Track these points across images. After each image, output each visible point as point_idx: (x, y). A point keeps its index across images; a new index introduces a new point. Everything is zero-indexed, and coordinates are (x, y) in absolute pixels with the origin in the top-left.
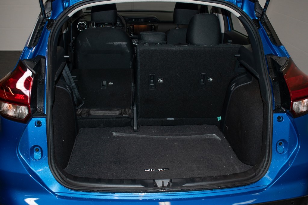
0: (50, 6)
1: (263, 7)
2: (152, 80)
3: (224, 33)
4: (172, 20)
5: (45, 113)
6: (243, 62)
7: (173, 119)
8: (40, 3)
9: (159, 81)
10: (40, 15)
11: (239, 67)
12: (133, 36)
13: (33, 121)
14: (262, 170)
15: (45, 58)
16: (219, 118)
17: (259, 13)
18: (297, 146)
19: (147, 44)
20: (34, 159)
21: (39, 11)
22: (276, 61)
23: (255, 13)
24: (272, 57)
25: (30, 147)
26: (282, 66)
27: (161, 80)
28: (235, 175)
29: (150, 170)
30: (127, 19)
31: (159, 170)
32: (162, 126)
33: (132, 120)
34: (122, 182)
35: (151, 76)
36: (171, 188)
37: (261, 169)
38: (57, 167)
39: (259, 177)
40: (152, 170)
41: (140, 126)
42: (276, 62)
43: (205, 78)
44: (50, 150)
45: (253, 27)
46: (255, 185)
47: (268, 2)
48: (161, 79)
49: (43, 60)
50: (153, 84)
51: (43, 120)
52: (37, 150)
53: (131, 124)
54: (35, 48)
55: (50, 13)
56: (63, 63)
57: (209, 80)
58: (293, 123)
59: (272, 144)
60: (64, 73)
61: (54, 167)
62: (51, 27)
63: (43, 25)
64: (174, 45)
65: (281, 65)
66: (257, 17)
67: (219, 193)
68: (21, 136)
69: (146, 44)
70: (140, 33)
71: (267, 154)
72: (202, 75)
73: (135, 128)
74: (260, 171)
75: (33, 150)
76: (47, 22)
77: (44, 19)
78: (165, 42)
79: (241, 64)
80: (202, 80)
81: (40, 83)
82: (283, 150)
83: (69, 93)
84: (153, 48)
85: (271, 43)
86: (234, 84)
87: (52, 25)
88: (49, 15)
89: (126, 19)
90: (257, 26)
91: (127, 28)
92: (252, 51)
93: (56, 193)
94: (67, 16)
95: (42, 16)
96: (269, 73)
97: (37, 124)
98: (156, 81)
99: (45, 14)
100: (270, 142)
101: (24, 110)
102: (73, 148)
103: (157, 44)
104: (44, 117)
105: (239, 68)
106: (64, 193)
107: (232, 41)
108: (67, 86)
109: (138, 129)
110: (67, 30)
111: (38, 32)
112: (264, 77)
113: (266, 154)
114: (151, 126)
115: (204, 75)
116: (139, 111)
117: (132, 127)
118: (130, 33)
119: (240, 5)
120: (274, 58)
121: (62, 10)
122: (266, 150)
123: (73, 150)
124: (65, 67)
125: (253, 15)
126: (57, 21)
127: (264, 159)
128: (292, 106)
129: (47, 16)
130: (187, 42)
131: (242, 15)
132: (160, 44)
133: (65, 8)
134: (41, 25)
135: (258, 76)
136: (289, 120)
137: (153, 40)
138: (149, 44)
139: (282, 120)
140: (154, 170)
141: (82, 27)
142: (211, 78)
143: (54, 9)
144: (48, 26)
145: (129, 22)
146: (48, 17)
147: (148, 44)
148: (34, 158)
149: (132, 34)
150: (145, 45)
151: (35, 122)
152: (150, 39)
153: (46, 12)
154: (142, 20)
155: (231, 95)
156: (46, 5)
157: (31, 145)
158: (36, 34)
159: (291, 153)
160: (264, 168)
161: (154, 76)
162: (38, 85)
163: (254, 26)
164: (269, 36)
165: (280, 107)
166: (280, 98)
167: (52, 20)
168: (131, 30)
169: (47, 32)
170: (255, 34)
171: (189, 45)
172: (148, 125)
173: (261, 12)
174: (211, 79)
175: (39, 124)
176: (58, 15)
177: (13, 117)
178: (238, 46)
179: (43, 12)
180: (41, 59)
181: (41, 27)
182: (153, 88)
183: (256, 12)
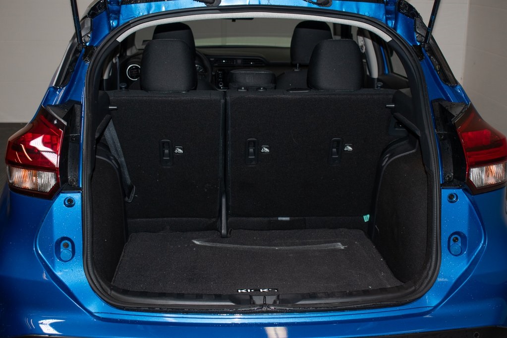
0: (89, 24)
1: (427, 25)
2: (252, 150)
3: (378, 79)
4: (289, 61)
5: (81, 186)
6: (399, 115)
7: (288, 219)
8: (74, 19)
9: (262, 151)
10: (73, 38)
11: (395, 127)
12: (222, 89)
13: (62, 197)
14: (426, 281)
15: (79, 103)
16: (366, 218)
17: (422, 36)
18: (482, 242)
19: (243, 88)
20: (61, 259)
21: (72, 31)
22: (447, 108)
23: (416, 35)
24: (441, 103)
25: (55, 240)
26: (456, 115)
27: (267, 150)
28: (383, 290)
29: (247, 291)
30: (213, 59)
31: (261, 290)
32: (270, 230)
33: (219, 220)
34: (199, 297)
35: (250, 142)
36: (278, 306)
37: (423, 281)
38: (96, 273)
39: (422, 291)
40: (249, 291)
41: (231, 230)
42: (447, 111)
43: (340, 145)
44: (87, 245)
45: (412, 56)
46: (415, 304)
47: (434, 17)
48: (266, 147)
49: (77, 106)
50: (253, 157)
51: (77, 197)
52: (66, 246)
53: (217, 227)
54: (64, 88)
55: (88, 36)
56: (108, 116)
57: (346, 149)
58: (473, 203)
59: (440, 239)
60: (107, 134)
61: (91, 273)
62: (90, 58)
63: (77, 55)
64: (288, 90)
65: (454, 114)
66: (419, 42)
67: (354, 315)
68: (43, 222)
69: (241, 89)
70: (232, 72)
71: (434, 256)
72: (335, 141)
73: (224, 231)
74: (422, 284)
75: (60, 245)
76: (84, 50)
77: (78, 45)
78: (272, 85)
79: (399, 122)
80: (335, 150)
81: (73, 140)
82: (460, 250)
83: (115, 169)
84: (252, 95)
85: (441, 82)
86: (388, 155)
87: (91, 55)
88: (87, 39)
89: (211, 59)
90: (418, 56)
91: (212, 76)
92: (411, 96)
93: (95, 314)
94: (115, 40)
95: (76, 39)
96: (436, 128)
97: (67, 203)
98: (258, 151)
99: (81, 37)
100: (438, 235)
101: (48, 180)
102: (120, 260)
103: (260, 89)
104: (79, 192)
105: (396, 129)
106: (107, 313)
107: (382, 84)
108: (112, 158)
109: (228, 234)
110: (110, 75)
111: (70, 65)
112: (427, 132)
113: (432, 256)
114: (249, 230)
115: (338, 142)
116: (230, 204)
117: (218, 231)
118: (218, 85)
119: (391, 24)
120: (445, 104)
121: (107, 32)
122: (432, 249)
123: (119, 263)
124: (109, 124)
125: (412, 39)
126: (99, 48)
127: (429, 264)
128: (469, 175)
129: (84, 40)
130: (308, 87)
131: (395, 39)
132: (264, 88)
133: (111, 29)
134: (75, 54)
135: (419, 133)
136: (467, 199)
137: (253, 81)
138: (247, 88)
139: (457, 199)
140: (252, 291)
141: (134, 73)
142: (350, 146)
143: (95, 30)
144: (85, 56)
145: (216, 65)
146: (86, 43)
147: (245, 89)
148: (60, 257)
149: (221, 84)
150: (239, 90)
151: (64, 199)
152: (247, 81)
153: (83, 34)
154: (239, 62)
155: (383, 173)
156: (83, 24)
157: (57, 236)
158: (67, 67)
159: (473, 255)
160: (429, 278)
161: (254, 142)
162: (70, 144)
163: (414, 55)
164: (437, 71)
165: (452, 179)
166: (452, 164)
167: (91, 46)
168: (220, 78)
169: (84, 65)
170: (415, 68)
171: (312, 90)
172: (245, 229)
173: (424, 33)
174: (350, 148)
175: (70, 203)
176: (101, 39)
177: (30, 190)
178: (392, 92)
179: (78, 34)
180: (74, 105)
181: (74, 57)
182: (254, 163)
183: (418, 33)
